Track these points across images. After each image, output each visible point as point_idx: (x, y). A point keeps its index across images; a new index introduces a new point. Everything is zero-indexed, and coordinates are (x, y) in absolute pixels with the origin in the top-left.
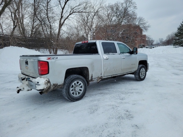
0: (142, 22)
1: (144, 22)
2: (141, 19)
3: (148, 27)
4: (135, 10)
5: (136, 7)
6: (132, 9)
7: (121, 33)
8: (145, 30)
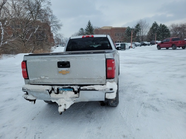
0: (54, 20)
1: (56, 20)
2: (53, 17)
3: (61, 25)
4: (49, 6)
5: (50, 2)
6: (46, 4)
7: (36, 29)
8: (58, 29)
